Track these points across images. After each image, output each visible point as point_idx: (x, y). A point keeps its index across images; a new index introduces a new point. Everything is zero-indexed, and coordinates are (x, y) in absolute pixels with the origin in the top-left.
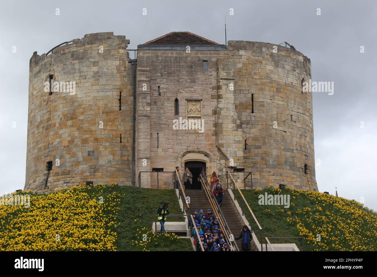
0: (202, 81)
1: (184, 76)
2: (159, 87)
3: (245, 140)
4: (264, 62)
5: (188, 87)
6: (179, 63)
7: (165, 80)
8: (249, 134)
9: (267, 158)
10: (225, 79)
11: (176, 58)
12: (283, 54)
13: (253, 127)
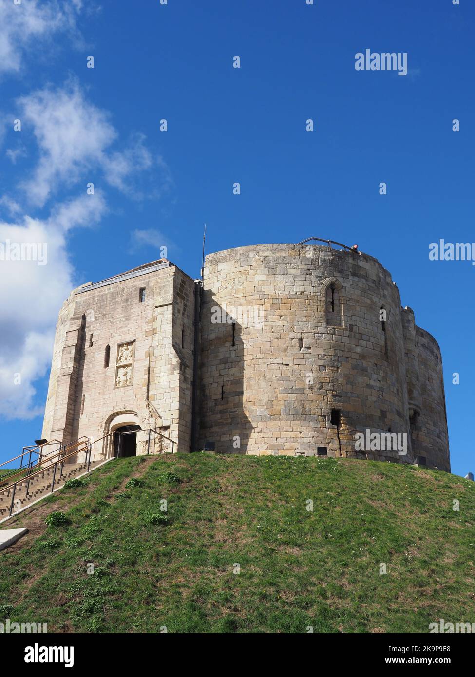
0: (137, 316)
1: (119, 314)
2: (92, 334)
3: (222, 387)
4: (251, 272)
5: (121, 327)
6: (115, 299)
7: (98, 325)
8: (228, 377)
9: (252, 407)
10: (161, 306)
11: (113, 293)
12: (285, 255)
13: (234, 366)
